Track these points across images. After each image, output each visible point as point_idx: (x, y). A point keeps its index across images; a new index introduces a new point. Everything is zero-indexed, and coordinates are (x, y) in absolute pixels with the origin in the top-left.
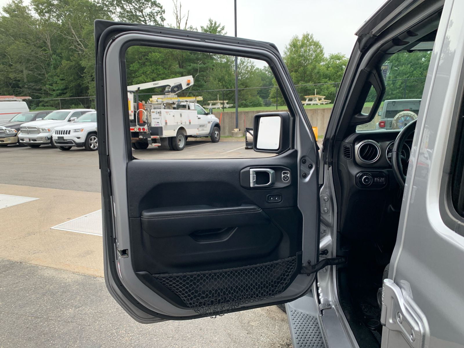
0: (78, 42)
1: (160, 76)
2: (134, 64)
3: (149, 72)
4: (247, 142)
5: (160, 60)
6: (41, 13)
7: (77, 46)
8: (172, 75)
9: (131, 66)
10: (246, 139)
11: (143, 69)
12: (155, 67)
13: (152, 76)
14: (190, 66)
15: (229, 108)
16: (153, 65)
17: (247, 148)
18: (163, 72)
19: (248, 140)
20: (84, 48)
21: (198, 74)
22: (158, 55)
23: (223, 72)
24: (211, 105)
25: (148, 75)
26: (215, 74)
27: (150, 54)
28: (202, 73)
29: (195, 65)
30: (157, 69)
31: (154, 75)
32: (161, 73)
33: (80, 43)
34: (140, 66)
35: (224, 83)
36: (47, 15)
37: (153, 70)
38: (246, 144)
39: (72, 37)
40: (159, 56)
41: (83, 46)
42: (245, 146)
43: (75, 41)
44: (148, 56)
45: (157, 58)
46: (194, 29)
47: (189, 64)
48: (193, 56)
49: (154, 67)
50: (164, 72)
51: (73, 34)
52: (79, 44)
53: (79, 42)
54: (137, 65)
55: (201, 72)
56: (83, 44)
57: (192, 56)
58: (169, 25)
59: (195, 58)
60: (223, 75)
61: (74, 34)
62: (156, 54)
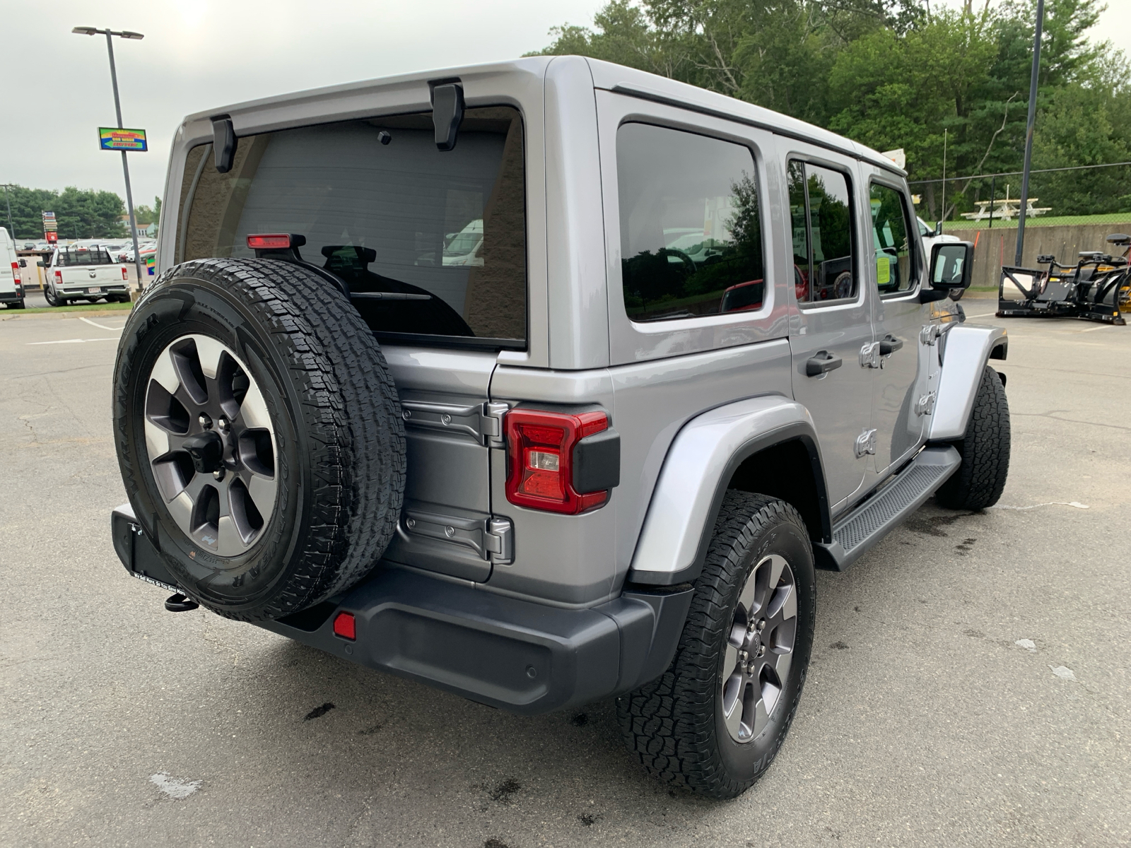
0: (725, 74)
1: (899, 141)
2: (839, 115)
3: (872, 132)
4: (1001, 299)
5: (904, 100)
6: (661, 18)
7: (724, 82)
8: (931, 135)
9: (831, 122)
10: (1001, 294)
11: (859, 126)
12: (890, 119)
13: (878, 141)
14: (983, 108)
15: (1037, 216)
16: (885, 116)
17: (1000, 315)
18: (908, 130)
19: (1004, 296)
20: (736, 86)
21: (1003, 128)
22: (900, 88)
23: (1074, 118)
24: (983, 210)
25: (871, 139)
26: (1050, 127)
27: (879, 88)
28: (1017, 123)
29: (998, 104)
30: (892, 124)
31: (884, 139)
32: (902, 132)
33: (730, 76)
34: (854, 118)
35: (1073, 147)
36: (672, 21)
37: (884, 127)
38: (1000, 304)
39: (715, 65)
40: (900, 92)
41: (734, 81)
42: (996, 309)
43: (720, 73)
44: (874, 94)
45: (896, 96)
46: (1018, 5)
47: (982, 105)
48: (997, 81)
49: (888, 119)
50: (912, 131)
51: (717, 58)
52: (728, 80)
53: (728, 73)
54: (846, 118)
55: (1013, 121)
56: (735, 78)
57: (994, 82)
58: (939, 7)
59: (1001, 86)
60: (1072, 125)
61: (720, 57)
62: (895, 86)
